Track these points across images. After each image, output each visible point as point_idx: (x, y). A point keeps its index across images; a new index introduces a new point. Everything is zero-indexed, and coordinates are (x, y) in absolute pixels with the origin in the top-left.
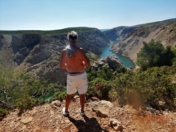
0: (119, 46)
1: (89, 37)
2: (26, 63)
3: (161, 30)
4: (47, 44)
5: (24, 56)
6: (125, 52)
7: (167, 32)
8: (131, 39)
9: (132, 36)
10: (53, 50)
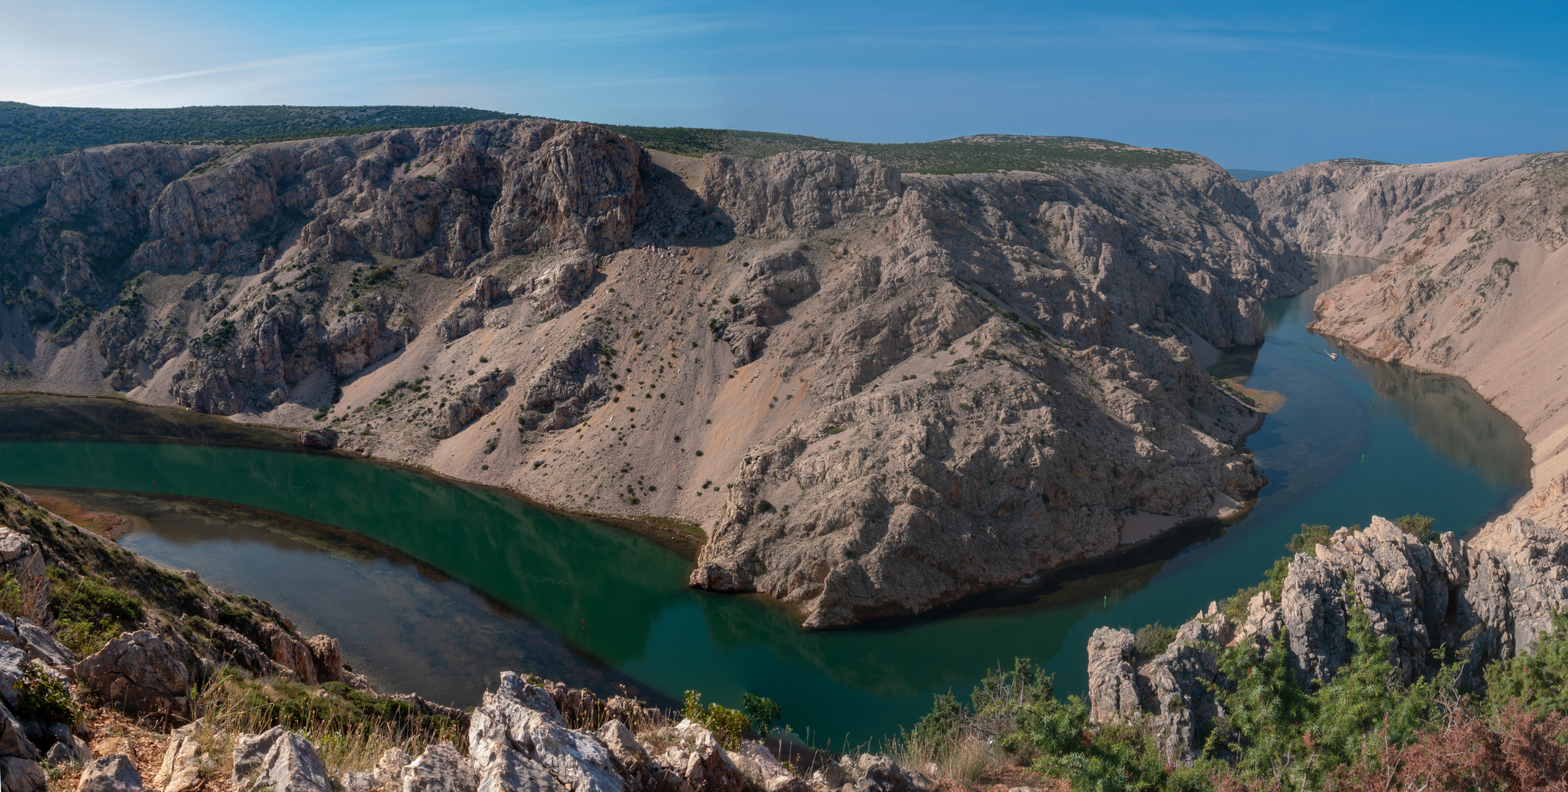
2: (790, 362)
10: (986, 292)
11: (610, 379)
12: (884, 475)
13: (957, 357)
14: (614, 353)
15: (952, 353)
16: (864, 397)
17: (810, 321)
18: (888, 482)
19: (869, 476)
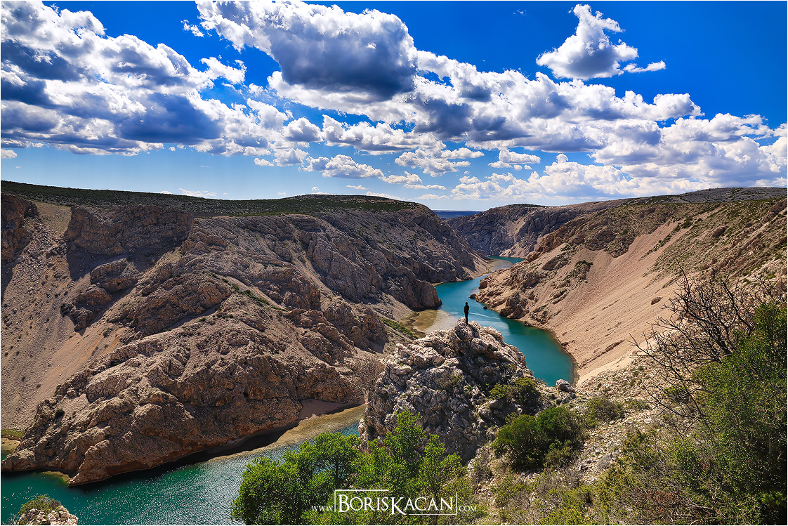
0: (510, 283)
1: (389, 236)
2: (111, 325)
3: (677, 229)
4: (214, 253)
5: (108, 297)
6: (534, 308)
8: (559, 258)
9: (563, 246)
10: (236, 281)
18: (139, 392)
19: (128, 389)
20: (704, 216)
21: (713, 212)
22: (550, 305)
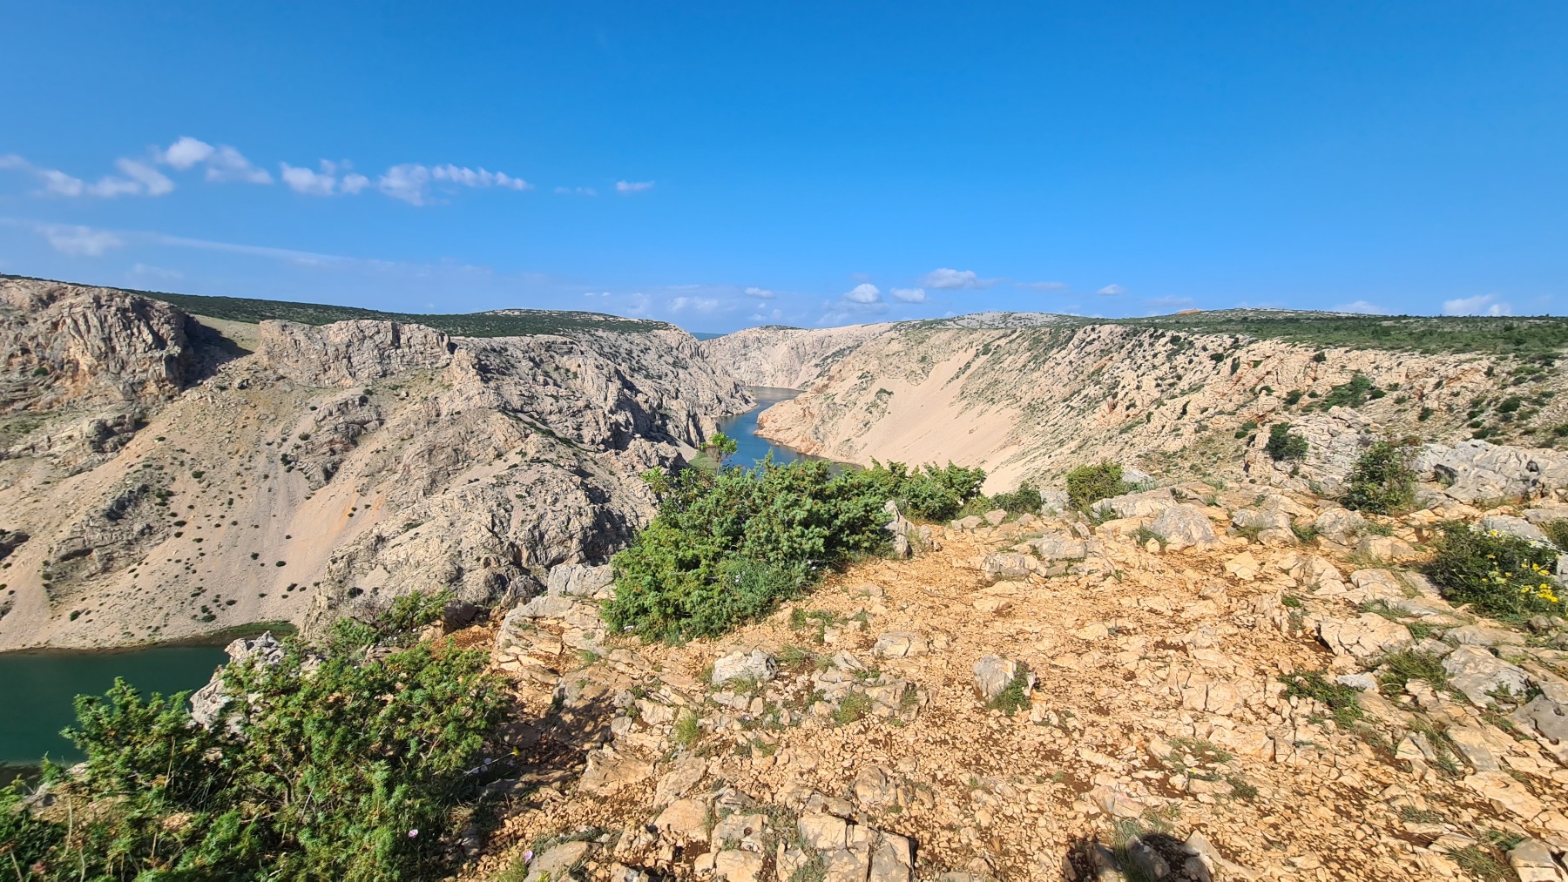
1: (643, 362)
2: (365, 480)
3: (977, 355)
7: (1005, 365)
11: (170, 518)
12: (460, 552)
13: (510, 463)
14: (171, 494)
15: (505, 461)
16: (437, 498)
17: (381, 448)
18: (463, 557)
19: (448, 554)
20: (1003, 342)
21: (1011, 338)
22: (854, 439)
